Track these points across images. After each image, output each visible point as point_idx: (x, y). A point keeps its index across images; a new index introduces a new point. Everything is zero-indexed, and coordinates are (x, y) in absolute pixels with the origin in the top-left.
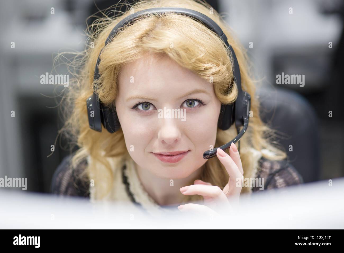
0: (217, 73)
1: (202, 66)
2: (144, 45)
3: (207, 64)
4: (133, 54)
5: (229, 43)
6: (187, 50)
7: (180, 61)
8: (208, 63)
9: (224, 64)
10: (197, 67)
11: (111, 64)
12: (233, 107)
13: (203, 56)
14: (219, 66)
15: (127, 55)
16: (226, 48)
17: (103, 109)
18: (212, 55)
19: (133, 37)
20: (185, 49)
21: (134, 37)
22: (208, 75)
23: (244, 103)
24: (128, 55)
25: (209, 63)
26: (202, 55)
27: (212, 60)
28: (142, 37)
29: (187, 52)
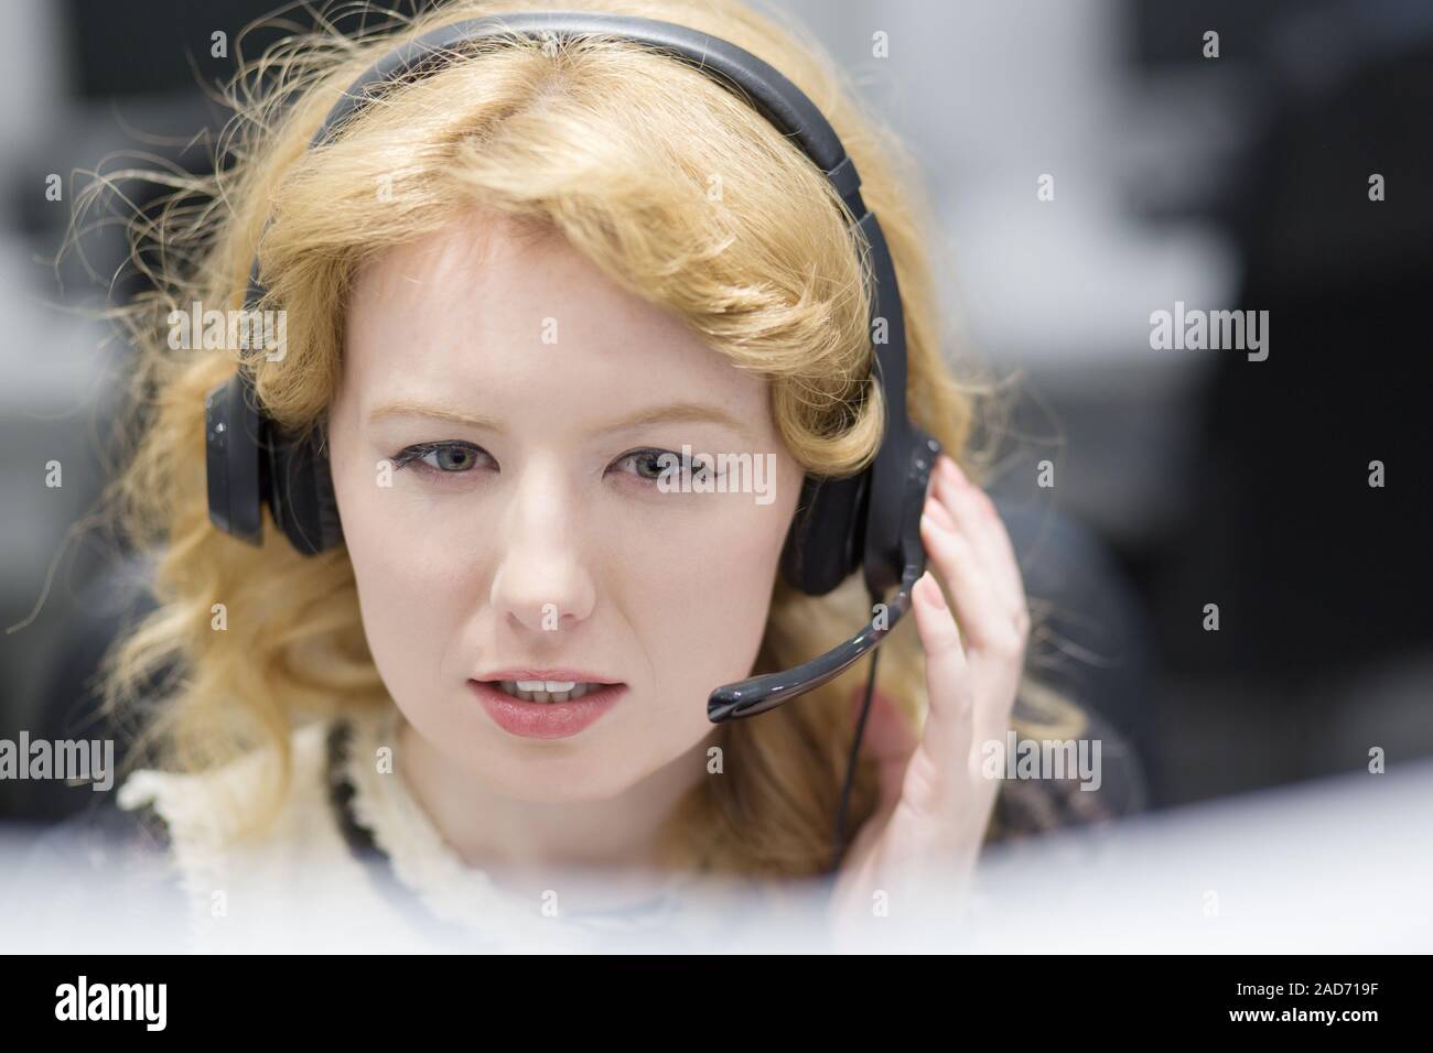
0: (783, 333)
1: (719, 296)
2: (462, 174)
3: (741, 288)
4: (411, 207)
5: (868, 202)
6: (654, 215)
7: (614, 263)
8: (744, 286)
9: (824, 297)
10: (693, 297)
11: (310, 242)
12: (859, 494)
13: (726, 251)
14: (795, 303)
15: (381, 212)
16: (848, 226)
17: (275, 444)
18: (770, 250)
19: (421, 130)
20: (642, 212)
21: (427, 132)
22: (741, 341)
23: (912, 476)
24: (387, 210)
25: (752, 286)
26: (725, 245)
27: (766, 271)
28: (461, 134)
29: (654, 226)
